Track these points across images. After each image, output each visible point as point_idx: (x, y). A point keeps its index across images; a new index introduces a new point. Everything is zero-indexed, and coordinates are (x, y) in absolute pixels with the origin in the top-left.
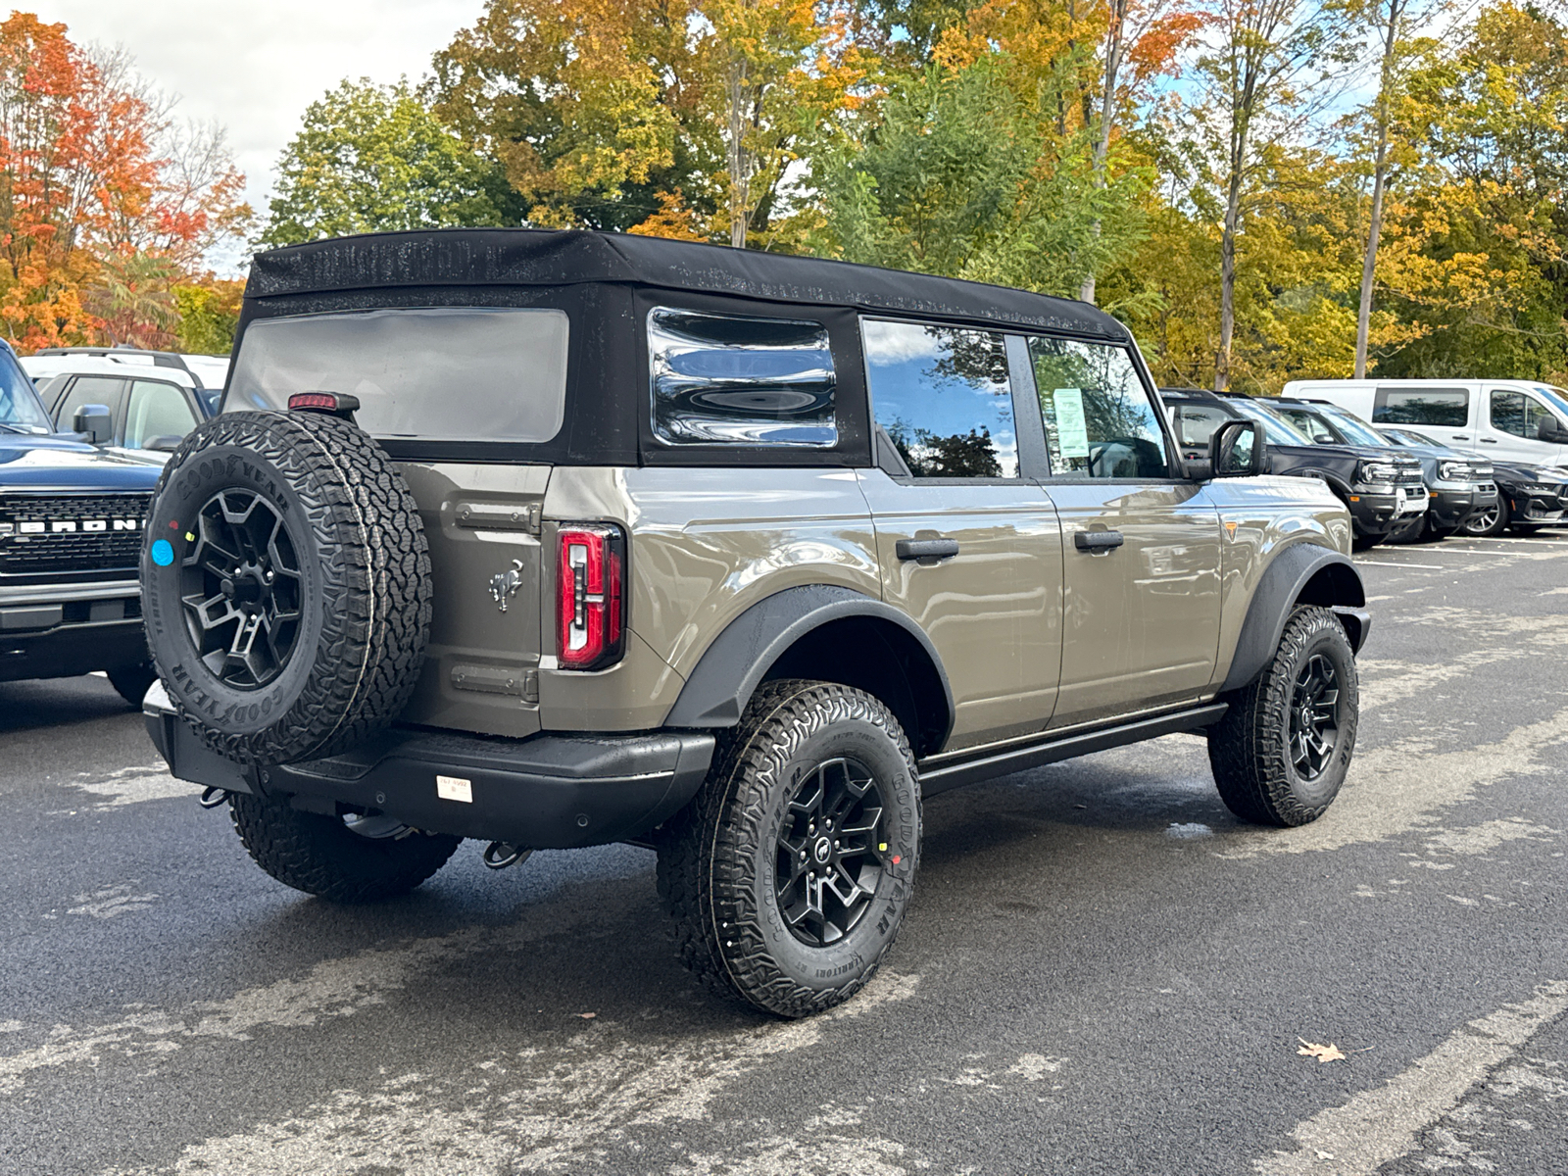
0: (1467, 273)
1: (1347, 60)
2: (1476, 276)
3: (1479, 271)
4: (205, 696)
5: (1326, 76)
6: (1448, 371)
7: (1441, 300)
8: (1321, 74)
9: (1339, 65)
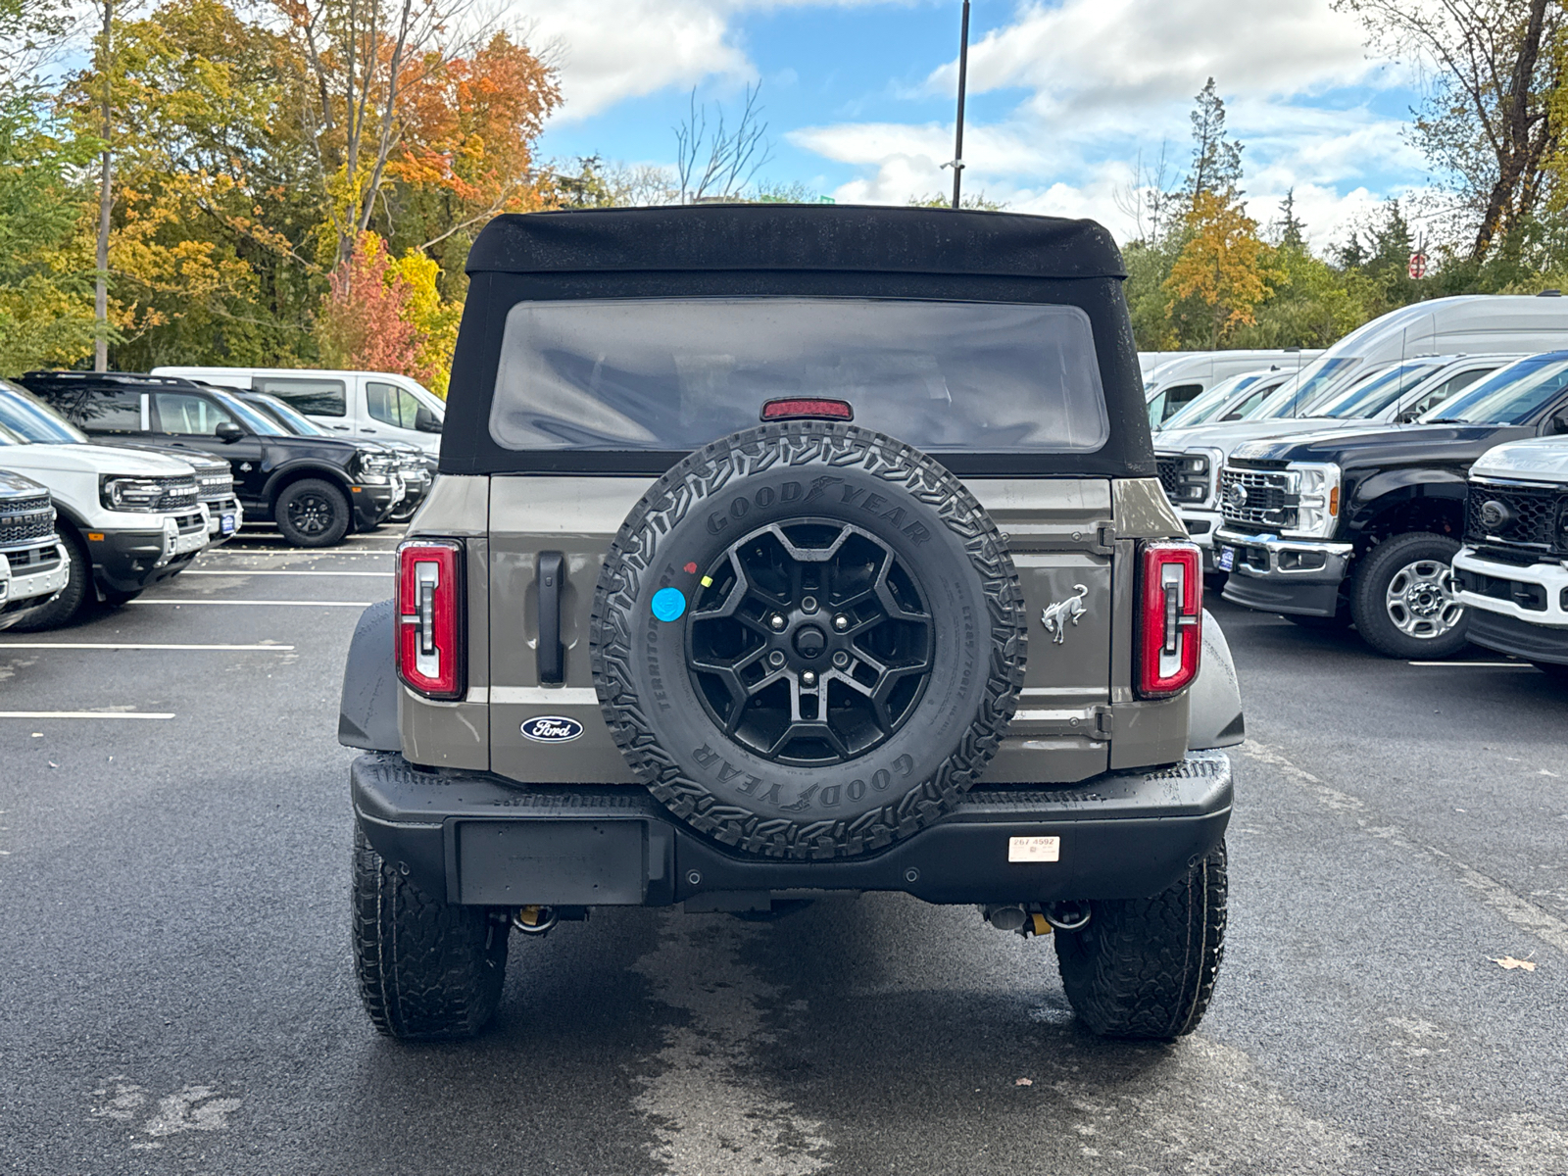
0: (195, 260)
1: (54, 33)
2: (205, 266)
3: (209, 261)
4: (756, 781)
5: (30, 46)
6: (178, 358)
7: (173, 288)
8: (24, 44)
9: (45, 36)
